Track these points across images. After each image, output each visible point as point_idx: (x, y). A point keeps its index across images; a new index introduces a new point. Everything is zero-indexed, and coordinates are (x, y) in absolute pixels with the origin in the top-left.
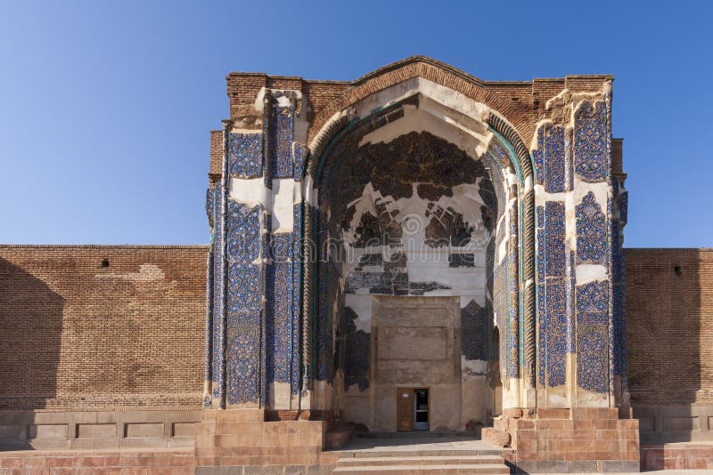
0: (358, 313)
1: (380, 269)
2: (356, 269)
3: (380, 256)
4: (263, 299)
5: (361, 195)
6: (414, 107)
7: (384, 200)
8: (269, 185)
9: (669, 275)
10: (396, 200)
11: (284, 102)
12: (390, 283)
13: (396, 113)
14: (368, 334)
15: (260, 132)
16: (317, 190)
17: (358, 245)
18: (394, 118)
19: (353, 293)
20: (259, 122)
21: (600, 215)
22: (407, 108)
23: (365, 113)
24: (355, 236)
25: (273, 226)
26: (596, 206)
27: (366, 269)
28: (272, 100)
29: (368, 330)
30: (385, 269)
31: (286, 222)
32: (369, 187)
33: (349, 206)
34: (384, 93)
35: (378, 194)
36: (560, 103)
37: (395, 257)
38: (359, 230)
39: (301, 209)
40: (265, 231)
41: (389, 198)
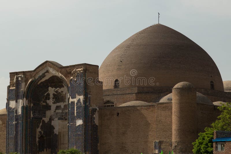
0: (55, 127)
1: (60, 111)
2: (54, 112)
3: (60, 106)
4: (15, 132)
5: (48, 91)
6: (48, 73)
7: (56, 90)
8: (16, 102)
9: (115, 116)
10: (61, 89)
11: (20, 79)
12: (63, 116)
13: (43, 76)
14: (57, 135)
15: (14, 88)
16: (27, 100)
17: (54, 103)
18: (43, 77)
19: (53, 120)
20: (15, 85)
21: (81, 105)
22: (46, 74)
23: (37, 77)
24: (53, 100)
25: (18, 112)
26: (80, 102)
27: (57, 111)
28: (17, 78)
29: (57, 134)
30: (62, 111)
31: (20, 111)
32: (50, 88)
33: (45, 94)
34: (40, 72)
35: (54, 89)
36: (74, 72)
37: (65, 106)
38: (53, 98)
39: (23, 107)
40: (15, 114)
41: (58, 89)
